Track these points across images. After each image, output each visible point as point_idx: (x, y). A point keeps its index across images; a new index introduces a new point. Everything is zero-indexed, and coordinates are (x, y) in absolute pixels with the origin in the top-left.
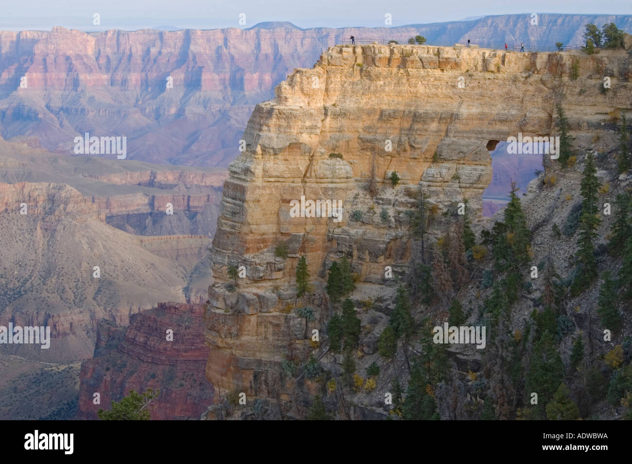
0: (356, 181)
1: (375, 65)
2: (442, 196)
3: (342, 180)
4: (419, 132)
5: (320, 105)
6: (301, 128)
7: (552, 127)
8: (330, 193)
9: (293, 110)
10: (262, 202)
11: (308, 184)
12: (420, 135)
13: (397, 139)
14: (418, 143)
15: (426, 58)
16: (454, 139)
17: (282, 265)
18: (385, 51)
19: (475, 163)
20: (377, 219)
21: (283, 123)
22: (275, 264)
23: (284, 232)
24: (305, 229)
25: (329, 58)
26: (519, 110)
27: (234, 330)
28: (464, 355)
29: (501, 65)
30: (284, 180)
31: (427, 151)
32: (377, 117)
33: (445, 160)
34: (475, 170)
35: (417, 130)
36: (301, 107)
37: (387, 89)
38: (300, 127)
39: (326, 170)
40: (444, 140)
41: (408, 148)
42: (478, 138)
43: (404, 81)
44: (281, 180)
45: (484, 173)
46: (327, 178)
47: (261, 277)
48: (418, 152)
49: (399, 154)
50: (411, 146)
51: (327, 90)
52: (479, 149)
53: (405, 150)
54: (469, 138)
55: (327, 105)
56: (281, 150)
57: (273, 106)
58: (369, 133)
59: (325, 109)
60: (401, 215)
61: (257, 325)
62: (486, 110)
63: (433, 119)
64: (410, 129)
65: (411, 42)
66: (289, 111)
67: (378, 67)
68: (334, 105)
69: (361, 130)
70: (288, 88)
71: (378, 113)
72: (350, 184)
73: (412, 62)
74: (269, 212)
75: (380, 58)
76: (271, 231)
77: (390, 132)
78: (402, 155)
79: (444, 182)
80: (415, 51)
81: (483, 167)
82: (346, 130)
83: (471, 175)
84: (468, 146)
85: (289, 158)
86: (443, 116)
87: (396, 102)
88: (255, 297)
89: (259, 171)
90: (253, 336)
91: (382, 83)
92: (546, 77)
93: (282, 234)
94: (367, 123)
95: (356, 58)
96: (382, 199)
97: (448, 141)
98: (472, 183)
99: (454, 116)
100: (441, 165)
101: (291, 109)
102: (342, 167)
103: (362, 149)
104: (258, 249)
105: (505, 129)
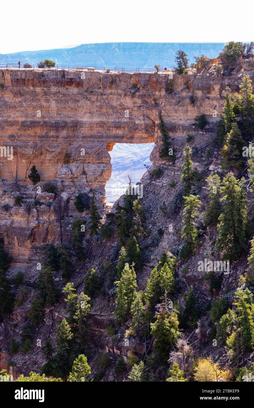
2: (73, 189)
4: (52, 139)
7: (156, 130)
12: (53, 141)
13: (35, 144)
14: (52, 147)
15: (55, 79)
16: (81, 143)
19: (98, 161)
28: (101, 316)
31: (60, 153)
32: (18, 127)
33: (74, 160)
34: (99, 167)
35: (51, 137)
37: (24, 104)
40: (73, 144)
41: (44, 152)
42: (99, 142)
45: (105, 169)
48: (53, 154)
49: (37, 157)
50: (47, 150)
52: (100, 150)
53: (42, 154)
54: (93, 142)
58: (12, 140)
60: (42, 206)
62: (104, 119)
63: (63, 127)
64: (45, 136)
65: (41, 66)
67: (16, 87)
69: (5, 139)
71: (20, 124)
73: (44, 82)
75: (18, 79)
77: (29, 139)
78: (40, 157)
79: (75, 178)
80: (45, 73)
81: (105, 164)
83: (96, 171)
84: (91, 148)
86: (71, 125)
87: (32, 115)
91: (20, 99)
92: (149, 91)
94: (10, 133)
96: (26, 194)
97: (76, 144)
98: (97, 178)
99: (79, 125)
100: (71, 164)
105: (120, 132)
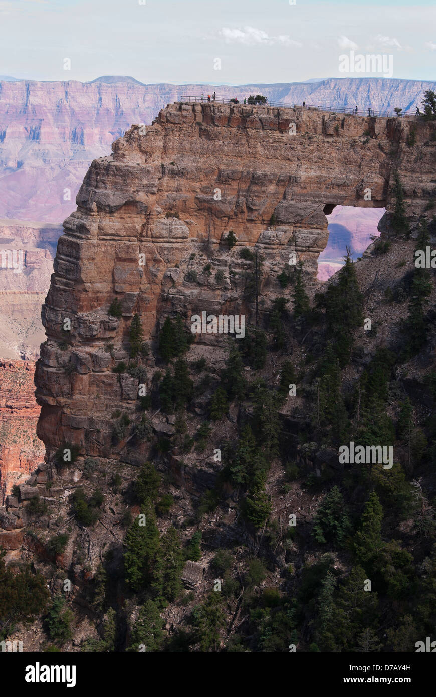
0: (193, 241)
1: (215, 125)
2: (278, 258)
3: (179, 240)
4: (256, 194)
5: (158, 163)
6: (137, 186)
7: (388, 193)
8: (166, 252)
9: (130, 167)
10: (98, 259)
11: (143, 243)
12: (258, 196)
13: (235, 199)
14: (255, 205)
15: (266, 119)
16: (292, 202)
17: (116, 324)
18: (225, 111)
19: (311, 226)
20: (212, 280)
21: (120, 180)
22: (109, 322)
23: (118, 290)
24: (140, 288)
25: (168, 115)
26: (356, 174)
27: (66, 388)
28: (295, 418)
29: (340, 129)
30: (119, 238)
31: (264, 213)
32: (215, 177)
33: (282, 223)
34: (312, 233)
35: (255, 191)
36: (138, 165)
37: (226, 149)
38: (137, 184)
39: (163, 229)
40: (282, 202)
41: (245, 210)
42: (315, 202)
43: (243, 141)
44: (116, 238)
45: (320, 236)
46: (163, 238)
47: (95, 336)
48: (256, 213)
49: (236, 215)
50: (249, 208)
51: (165, 147)
52: (316, 212)
53: (242, 212)
54: (306, 201)
55: (165, 163)
56: (118, 208)
57: (111, 162)
58: (207, 193)
59: (163, 166)
60: (237, 277)
61: (89, 384)
62: (324, 174)
63: (271, 181)
64: (248, 190)
65: (251, 101)
66: (127, 168)
67: (218, 126)
68: (172, 164)
69: (199, 190)
70: (125, 145)
71: (217, 172)
72: (186, 244)
73: (252, 122)
74: (103, 270)
75: (220, 117)
76: (105, 290)
77: (228, 192)
78: (239, 216)
79: (280, 245)
80: (255, 111)
81: (319, 231)
82: (183, 188)
83: (308, 238)
84: (305, 209)
85: (125, 216)
86: (281, 178)
87: (234, 163)
88: (88, 356)
89: (94, 228)
90: (84, 395)
91: (220, 142)
92: (385, 142)
93: (116, 293)
94: (205, 183)
95: (195, 116)
96: (218, 261)
97: (285, 203)
98: (309, 247)
99: (292, 179)
100: (277, 227)
101: (128, 166)
102: (179, 226)
103: (199, 210)
104: (92, 308)
105: (342, 193)
